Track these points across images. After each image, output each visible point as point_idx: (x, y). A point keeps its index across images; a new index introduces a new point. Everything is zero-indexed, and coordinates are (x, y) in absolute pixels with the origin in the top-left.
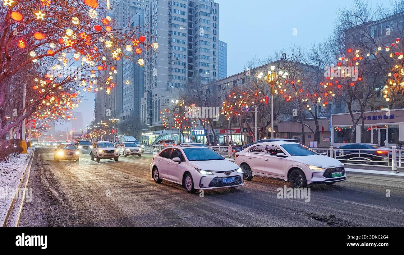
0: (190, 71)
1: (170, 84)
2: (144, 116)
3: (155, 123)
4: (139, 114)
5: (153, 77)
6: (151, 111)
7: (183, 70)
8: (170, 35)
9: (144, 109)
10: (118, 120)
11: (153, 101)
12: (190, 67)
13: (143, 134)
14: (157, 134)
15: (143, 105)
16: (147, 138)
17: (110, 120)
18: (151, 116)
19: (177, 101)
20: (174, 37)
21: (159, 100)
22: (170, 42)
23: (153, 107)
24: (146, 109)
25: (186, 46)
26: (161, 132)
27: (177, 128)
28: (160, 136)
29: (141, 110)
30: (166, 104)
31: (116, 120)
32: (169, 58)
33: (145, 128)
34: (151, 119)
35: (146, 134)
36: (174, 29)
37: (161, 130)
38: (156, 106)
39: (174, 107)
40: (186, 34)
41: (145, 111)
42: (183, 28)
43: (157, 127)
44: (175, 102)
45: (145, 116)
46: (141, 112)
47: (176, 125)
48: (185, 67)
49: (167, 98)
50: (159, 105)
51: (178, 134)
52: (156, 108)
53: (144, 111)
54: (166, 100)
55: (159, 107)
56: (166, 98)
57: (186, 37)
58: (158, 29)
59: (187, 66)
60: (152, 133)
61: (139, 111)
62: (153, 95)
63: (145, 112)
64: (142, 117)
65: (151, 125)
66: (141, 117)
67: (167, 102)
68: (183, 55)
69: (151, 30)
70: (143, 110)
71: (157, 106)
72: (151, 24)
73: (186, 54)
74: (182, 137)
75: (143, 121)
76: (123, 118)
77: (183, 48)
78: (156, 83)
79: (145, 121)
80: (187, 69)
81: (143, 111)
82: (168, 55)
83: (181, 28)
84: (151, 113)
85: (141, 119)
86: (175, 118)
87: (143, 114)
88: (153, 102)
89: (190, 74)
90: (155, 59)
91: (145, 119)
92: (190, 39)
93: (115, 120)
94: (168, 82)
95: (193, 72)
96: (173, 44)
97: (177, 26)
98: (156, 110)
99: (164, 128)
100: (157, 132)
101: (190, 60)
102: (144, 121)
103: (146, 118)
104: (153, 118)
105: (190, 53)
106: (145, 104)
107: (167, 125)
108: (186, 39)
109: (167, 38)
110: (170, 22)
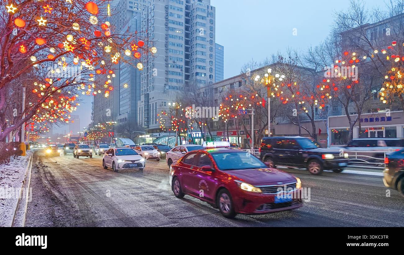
0: (186, 74)
1: (167, 87)
2: (141, 118)
3: (152, 126)
4: (136, 117)
5: (150, 80)
6: (148, 113)
7: (179, 73)
8: (166, 39)
10: (115, 122)
11: (150, 104)
12: (187, 70)
13: (140, 136)
14: (154, 136)
15: (140, 108)
16: (144, 140)
17: (107, 122)
18: (148, 119)
19: (174, 104)
20: (171, 40)
21: (156, 103)
22: (166, 46)
23: (150, 109)
24: (143, 111)
25: (183, 49)
26: (157, 134)
27: (174, 130)
28: (157, 139)
29: (138, 113)
30: (163, 107)
31: (113, 122)
32: (166, 61)
33: (142, 131)
34: (148, 122)
35: (144, 136)
36: (170, 33)
37: (158, 132)
38: (153, 108)
39: (171, 109)
40: (183, 37)
41: (142, 113)
43: (155, 129)
44: (172, 104)
45: (142, 119)
46: (138, 115)
47: (173, 127)
48: (182, 70)
49: (164, 101)
50: (156, 108)
51: (175, 136)
52: (153, 111)
54: (162, 102)
55: (156, 110)
56: (163, 101)
57: (183, 40)
58: (154, 32)
59: (184, 69)
60: (149, 136)
61: (136, 114)
62: (150, 98)
63: (142, 115)
64: (140, 120)
65: (148, 127)
66: (138, 120)
67: (164, 105)
68: (179, 58)
69: (148, 34)
70: (140, 112)
71: (154, 108)
72: (148, 28)
73: (183, 57)
74: (179, 140)
75: (140, 123)
76: (121, 120)
77: (179, 51)
78: (152, 86)
79: (142, 124)
80: (184, 72)
81: (140, 114)
82: (165, 58)
83: (177, 32)
84: (148, 115)
85: (138, 122)
86: (172, 121)
87: (140, 117)
88: (150, 105)
89: (187, 77)
90: (152, 62)
91: (142, 121)
92: (187, 42)
93: (112, 122)
94: (165, 85)
95: (189, 75)
96: (170, 47)
97: (173, 29)
98: (153, 112)
99: (161, 130)
100: (154, 134)
101: (187, 63)
102: (141, 124)
103: (143, 121)
104: (150, 121)
105: (187, 56)
106: (142, 107)
107: (164, 127)
108: (183, 42)
109: (164, 41)
110: (166, 25)
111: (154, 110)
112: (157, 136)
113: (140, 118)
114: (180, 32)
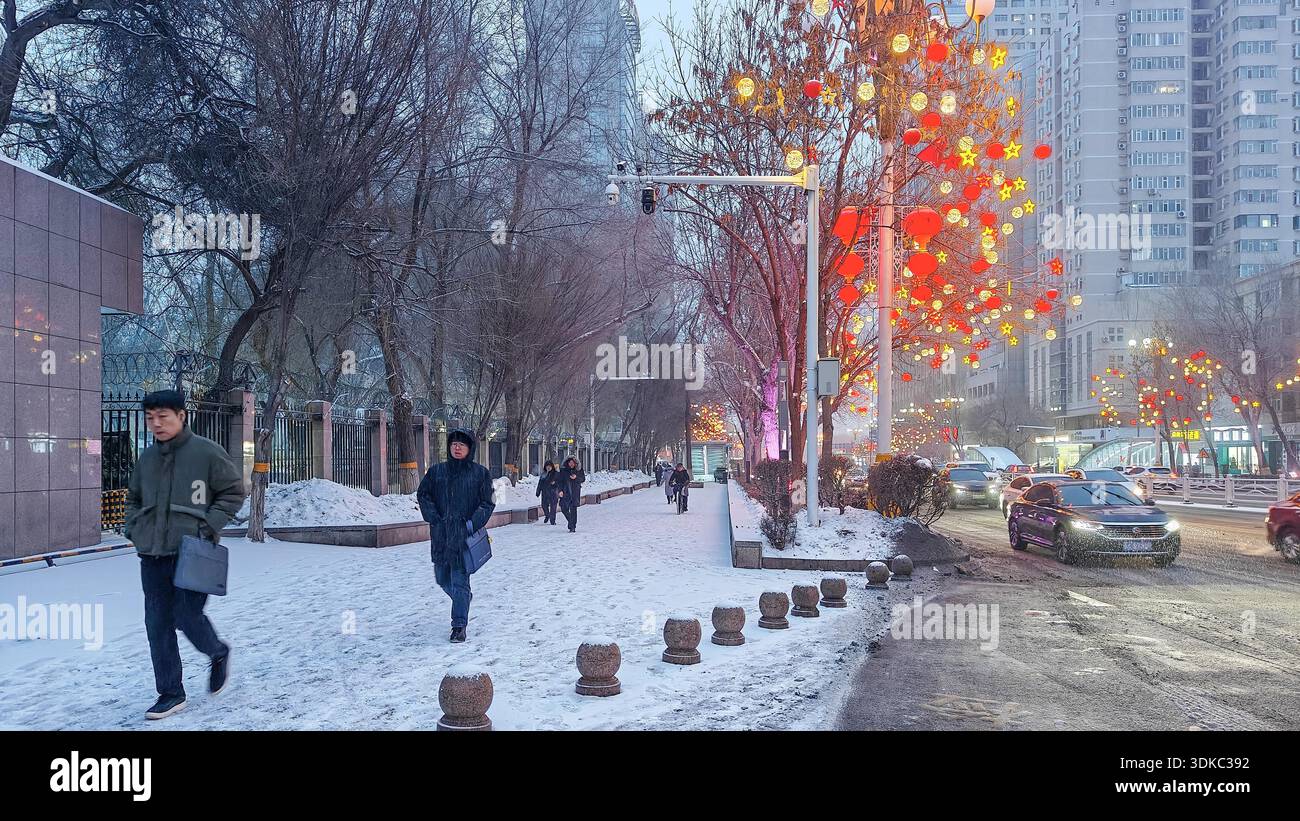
0: (1200, 224)
1: (1127, 279)
2: (1040, 384)
3: (1077, 407)
4: (1024, 380)
6: (1063, 367)
7: (1172, 227)
8: (1123, 122)
9: (1040, 364)
10: (962, 400)
11: (1068, 336)
12: (1201, 213)
13: (1038, 440)
14: (1085, 438)
15: (1036, 352)
16: (1051, 451)
17: (937, 401)
18: (1064, 385)
19: (1147, 341)
20: (1137, 124)
21: (1089, 334)
22: (1123, 145)
23: (1070, 355)
24: (1048, 362)
25: (1185, 146)
26: (1096, 432)
27: (1149, 424)
28: (1095, 446)
29: (1032, 366)
30: (1112, 345)
31: (956, 400)
32: (1122, 193)
33: (1042, 423)
34: (1063, 395)
35: (1050, 439)
36: (1137, 100)
37: (1099, 427)
38: (1079, 352)
39: (1139, 360)
40: (1183, 106)
41: (1044, 368)
42: (1171, 90)
43: (1084, 416)
44: (1140, 342)
45: (1044, 386)
46: (1032, 372)
47: (1143, 415)
48: (1182, 214)
49: (1116, 326)
50: (1089, 349)
51: (1153, 440)
52: (1080, 358)
53: (1040, 370)
54: (1111, 330)
55: (1089, 356)
56: (1112, 325)
57: (1183, 114)
58: (1080, 87)
59: (1188, 212)
60: (1066, 438)
61: (1024, 368)
62: (1068, 317)
63: (1043, 373)
64: (1036, 388)
65: (1064, 411)
66: (1032, 389)
67: (1116, 331)
68: (1172, 179)
69: (1059, 116)
70: (1035, 365)
71: (1085, 350)
72: (1058, 99)
73: (1186, 170)
74: (1166, 452)
75: (1036, 399)
76: (978, 392)
77: (1171, 154)
78: (1077, 279)
79: (1044, 401)
80: (1189, 222)
81: (1036, 371)
82: (1118, 185)
83: (1163, 89)
84: (1063, 373)
85: (1032, 395)
86: (1141, 395)
87: (1036, 379)
88: (1070, 340)
89: (1202, 236)
91: (1044, 392)
92: (1200, 119)
93: (952, 400)
94: (1121, 271)
95: (1210, 228)
96: (1137, 146)
97: (1147, 87)
98: (1080, 363)
99: (1105, 422)
100: (1085, 433)
101: (1200, 190)
102: (1040, 400)
103: (1048, 392)
104: (1070, 392)
105: (1200, 166)
106: (1043, 349)
107: (1115, 414)
108: (1184, 123)
109: (1114, 132)
110: (1122, 78)
111: (1084, 358)
112: (1093, 438)
113: (1036, 383)
114: (1172, 89)
